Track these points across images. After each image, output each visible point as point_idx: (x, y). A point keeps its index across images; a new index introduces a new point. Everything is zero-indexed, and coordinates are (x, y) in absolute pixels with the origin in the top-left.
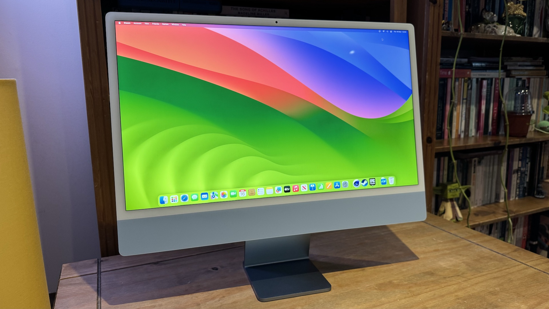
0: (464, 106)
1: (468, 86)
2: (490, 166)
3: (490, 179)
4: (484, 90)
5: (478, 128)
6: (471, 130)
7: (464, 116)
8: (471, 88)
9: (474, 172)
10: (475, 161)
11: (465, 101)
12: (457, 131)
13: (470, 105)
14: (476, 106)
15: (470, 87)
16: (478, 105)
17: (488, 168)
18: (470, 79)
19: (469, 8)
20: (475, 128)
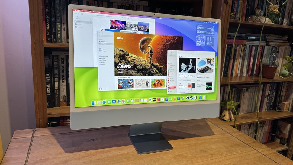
0: (241, 60)
1: (244, 49)
2: (253, 93)
3: (252, 100)
4: (253, 52)
5: (248, 72)
6: (244, 73)
7: (240, 65)
8: (246, 51)
9: (244, 96)
10: (244, 90)
11: (242, 57)
12: (236, 73)
13: (244, 59)
14: (248, 60)
15: (245, 49)
16: (249, 60)
17: (251, 93)
18: (245, 45)
19: (249, 6)
20: (246, 72)
